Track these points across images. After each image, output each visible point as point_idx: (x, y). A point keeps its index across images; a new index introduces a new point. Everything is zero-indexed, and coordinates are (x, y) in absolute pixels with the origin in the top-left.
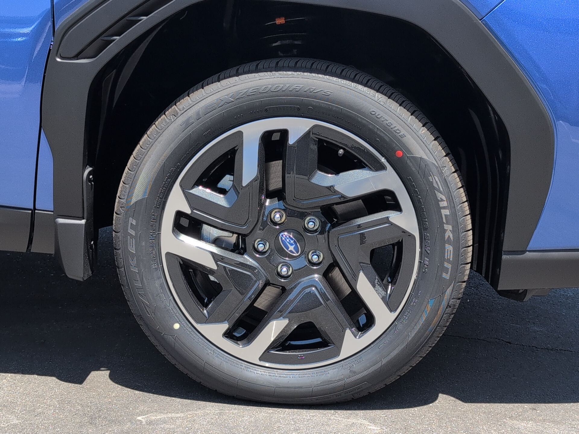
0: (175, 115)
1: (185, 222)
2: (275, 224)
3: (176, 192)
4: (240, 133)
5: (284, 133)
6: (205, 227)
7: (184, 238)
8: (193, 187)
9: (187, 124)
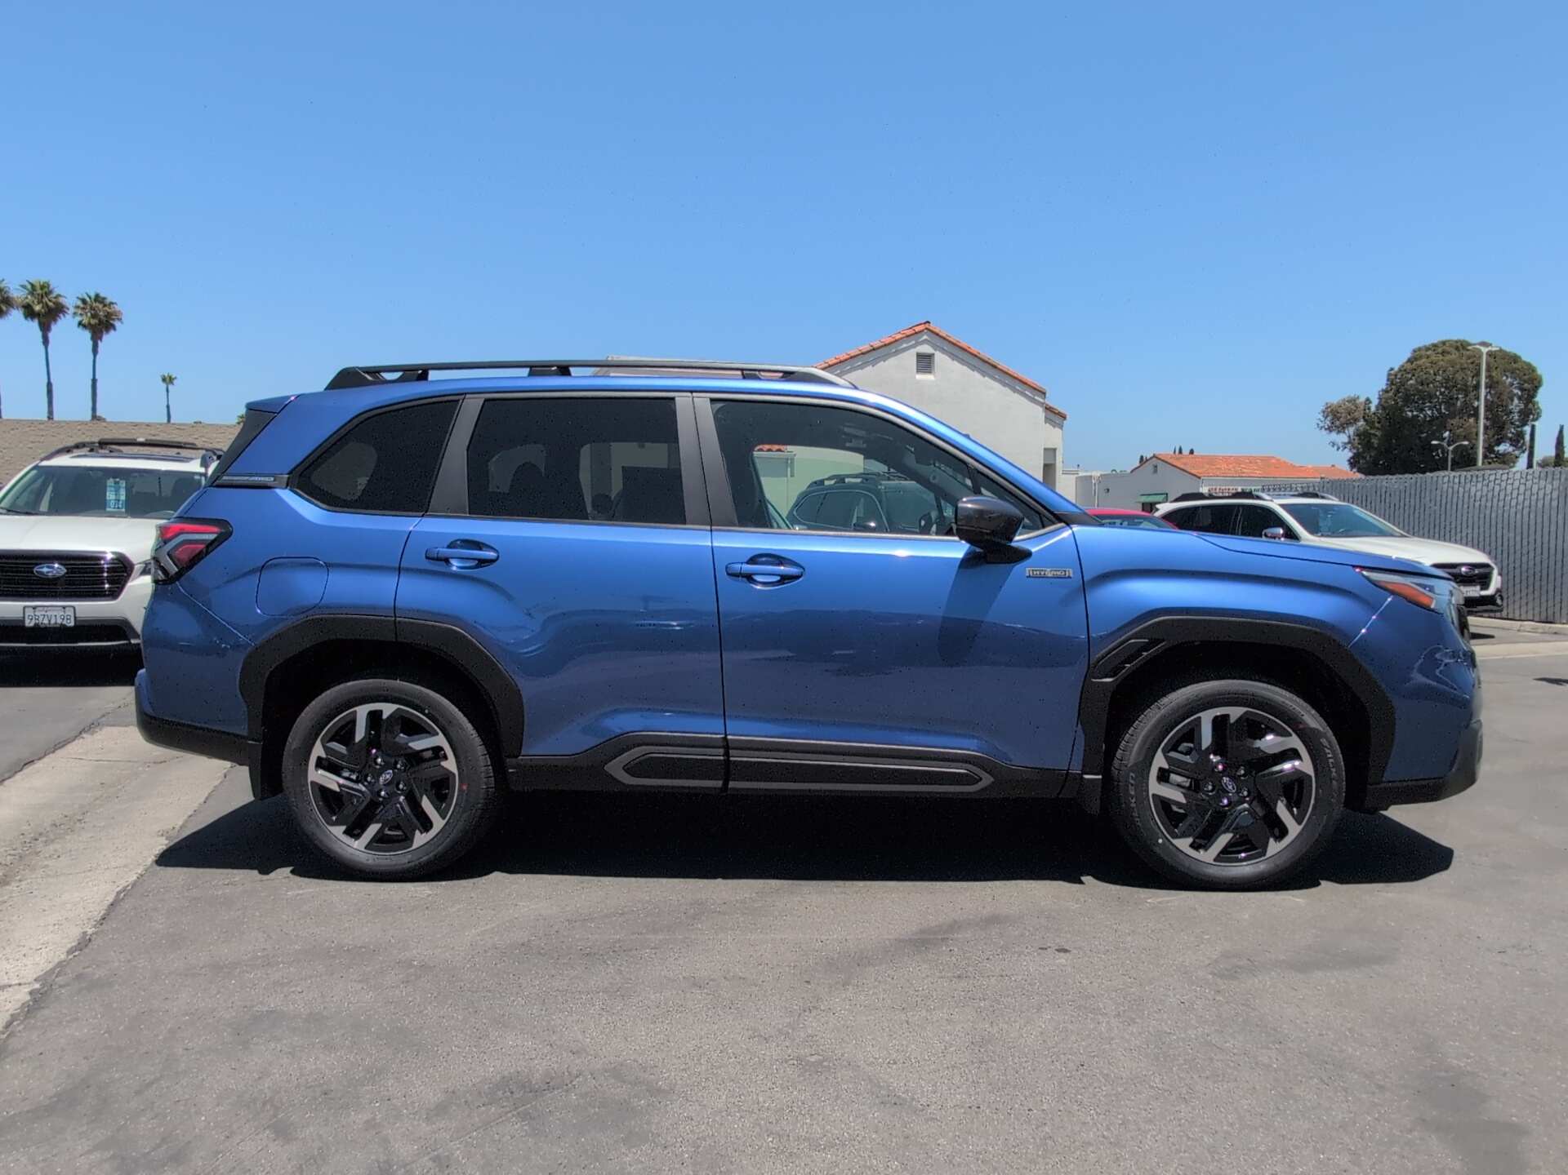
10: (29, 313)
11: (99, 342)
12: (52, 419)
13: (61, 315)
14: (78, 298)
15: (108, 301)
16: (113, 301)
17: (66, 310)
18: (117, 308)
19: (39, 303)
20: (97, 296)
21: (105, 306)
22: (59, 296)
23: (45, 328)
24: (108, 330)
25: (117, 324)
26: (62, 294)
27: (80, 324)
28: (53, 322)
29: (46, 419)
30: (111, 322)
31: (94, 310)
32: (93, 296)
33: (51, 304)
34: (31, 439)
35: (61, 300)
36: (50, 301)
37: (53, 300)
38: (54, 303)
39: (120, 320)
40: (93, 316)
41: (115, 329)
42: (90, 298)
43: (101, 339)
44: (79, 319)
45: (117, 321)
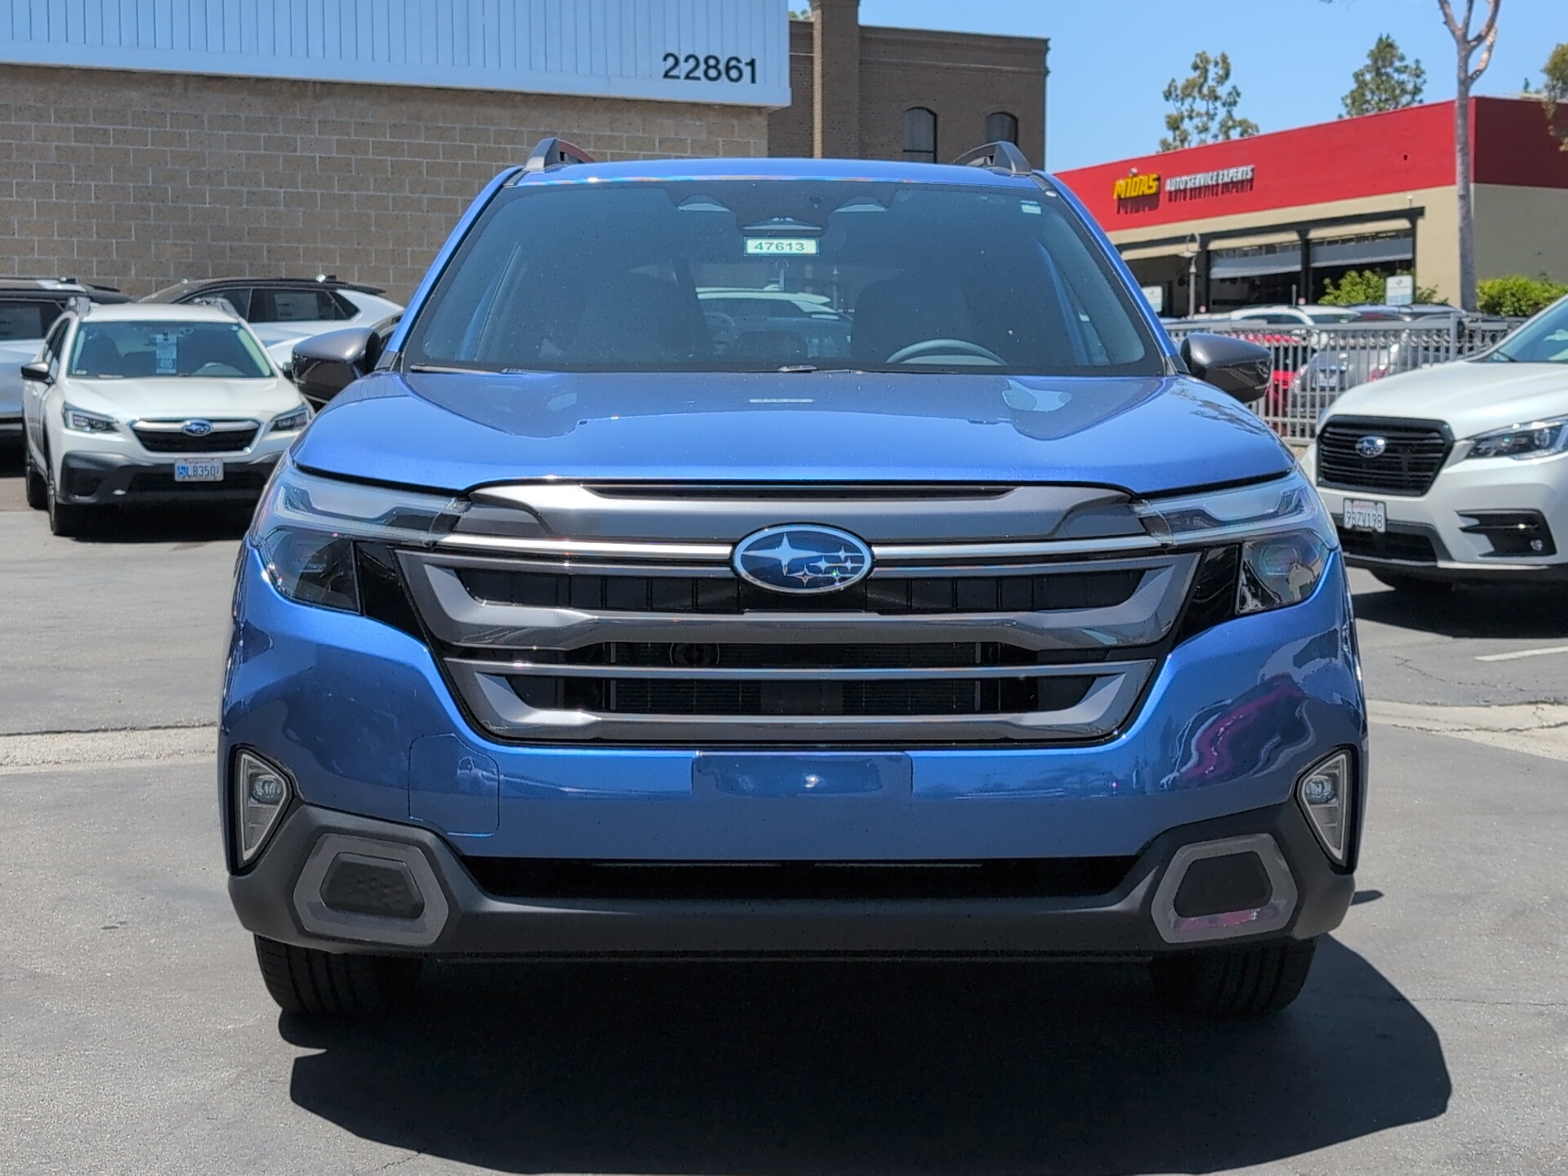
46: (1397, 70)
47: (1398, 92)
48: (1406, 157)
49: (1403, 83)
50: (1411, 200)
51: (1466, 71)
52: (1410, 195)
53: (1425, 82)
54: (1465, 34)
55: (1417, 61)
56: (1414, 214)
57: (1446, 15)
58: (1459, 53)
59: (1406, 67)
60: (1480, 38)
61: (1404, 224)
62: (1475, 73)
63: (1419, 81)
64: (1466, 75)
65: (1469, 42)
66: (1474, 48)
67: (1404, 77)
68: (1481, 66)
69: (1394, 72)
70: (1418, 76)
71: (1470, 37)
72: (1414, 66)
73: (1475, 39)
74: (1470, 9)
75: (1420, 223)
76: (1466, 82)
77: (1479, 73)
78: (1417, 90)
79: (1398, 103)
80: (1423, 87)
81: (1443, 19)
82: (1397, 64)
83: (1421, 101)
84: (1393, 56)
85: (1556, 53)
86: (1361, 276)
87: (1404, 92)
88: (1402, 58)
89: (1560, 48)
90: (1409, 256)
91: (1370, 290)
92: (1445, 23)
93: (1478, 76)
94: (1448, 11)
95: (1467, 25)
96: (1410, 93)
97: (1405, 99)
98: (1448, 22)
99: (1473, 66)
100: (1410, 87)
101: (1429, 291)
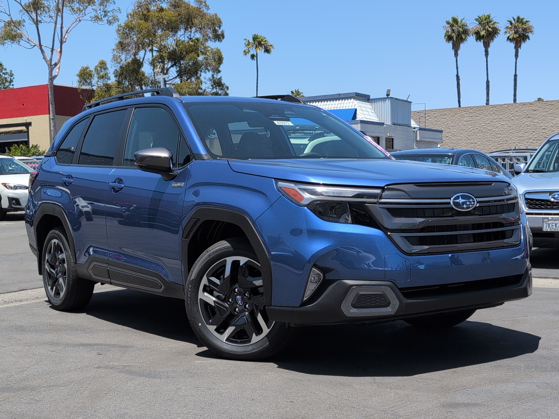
0: (207, 252)
1: (208, 289)
2: (236, 292)
3: (205, 278)
4: (226, 260)
5: (239, 261)
6: (214, 292)
7: (206, 294)
8: (210, 277)
9: (210, 255)
10: (479, 37)
11: (519, 49)
12: (489, 104)
13: (496, 35)
14: (508, 21)
15: (524, 20)
16: (528, 20)
17: (498, 31)
18: (530, 24)
19: (483, 30)
20: (518, 18)
21: (523, 24)
22: (495, 23)
23: (487, 45)
24: (524, 40)
25: (530, 35)
26: (496, 22)
27: (508, 38)
28: (491, 41)
29: (485, 105)
30: (526, 34)
31: (516, 28)
32: (516, 18)
33: (490, 29)
34: (466, 119)
35: (496, 25)
36: (489, 27)
37: (491, 26)
38: (492, 28)
39: (531, 32)
40: (515, 33)
41: (529, 39)
42: (514, 20)
43: (520, 47)
44: (508, 35)
45: (530, 33)
46: (4, 73)
47: (4, 81)
48: (23, 105)
49: (6, 78)
50: (26, 120)
51: (52, 75)
52: (25, 118)
53: (14, 78)
54: (51, 63)
55: (11, 71)
56: (28, 125)
57: (44, 56)
58: (49, 69)
59: (7, 73)
60: (56, 65)
61: (23, 128)
62: (54, 76)
63: (12, 78)
64: (52, 77)
65: (52, 66)
66: (53, 68)
67: (6, 76)
68: (56, 74)
69: (3, 74)
70: (11, 76)
71: (53, 64)
72: (10, 72)
73: (54, 65)
74: (52, 54)
75: (30, 128)
76: (52, 78)
77: (56, 76)
78: (11, 81)
79: (4, 85)
80: (13, 80)
81: (43, 57)
82: (4, 71)
83: (13, 85)
84: (2, 68)
85: (81, 70)
86: (19, 146)
87: (7, 81)
88: (6, 69)
89: (83, 68)
90: (26, 140)
91: (22, 151)
92: (43, 58)
93: (56, 77)
94: (44, 54)
95: (51, 60)
96: (9, 82)
97: (7, 84)
98: (44, 58)
99: (54, 74)
100: (9, 80)
101: (42, 152)
